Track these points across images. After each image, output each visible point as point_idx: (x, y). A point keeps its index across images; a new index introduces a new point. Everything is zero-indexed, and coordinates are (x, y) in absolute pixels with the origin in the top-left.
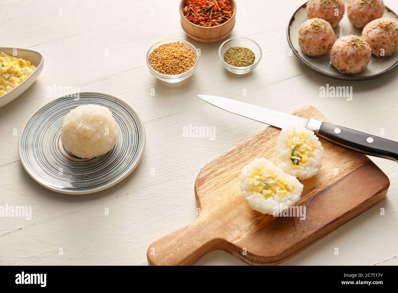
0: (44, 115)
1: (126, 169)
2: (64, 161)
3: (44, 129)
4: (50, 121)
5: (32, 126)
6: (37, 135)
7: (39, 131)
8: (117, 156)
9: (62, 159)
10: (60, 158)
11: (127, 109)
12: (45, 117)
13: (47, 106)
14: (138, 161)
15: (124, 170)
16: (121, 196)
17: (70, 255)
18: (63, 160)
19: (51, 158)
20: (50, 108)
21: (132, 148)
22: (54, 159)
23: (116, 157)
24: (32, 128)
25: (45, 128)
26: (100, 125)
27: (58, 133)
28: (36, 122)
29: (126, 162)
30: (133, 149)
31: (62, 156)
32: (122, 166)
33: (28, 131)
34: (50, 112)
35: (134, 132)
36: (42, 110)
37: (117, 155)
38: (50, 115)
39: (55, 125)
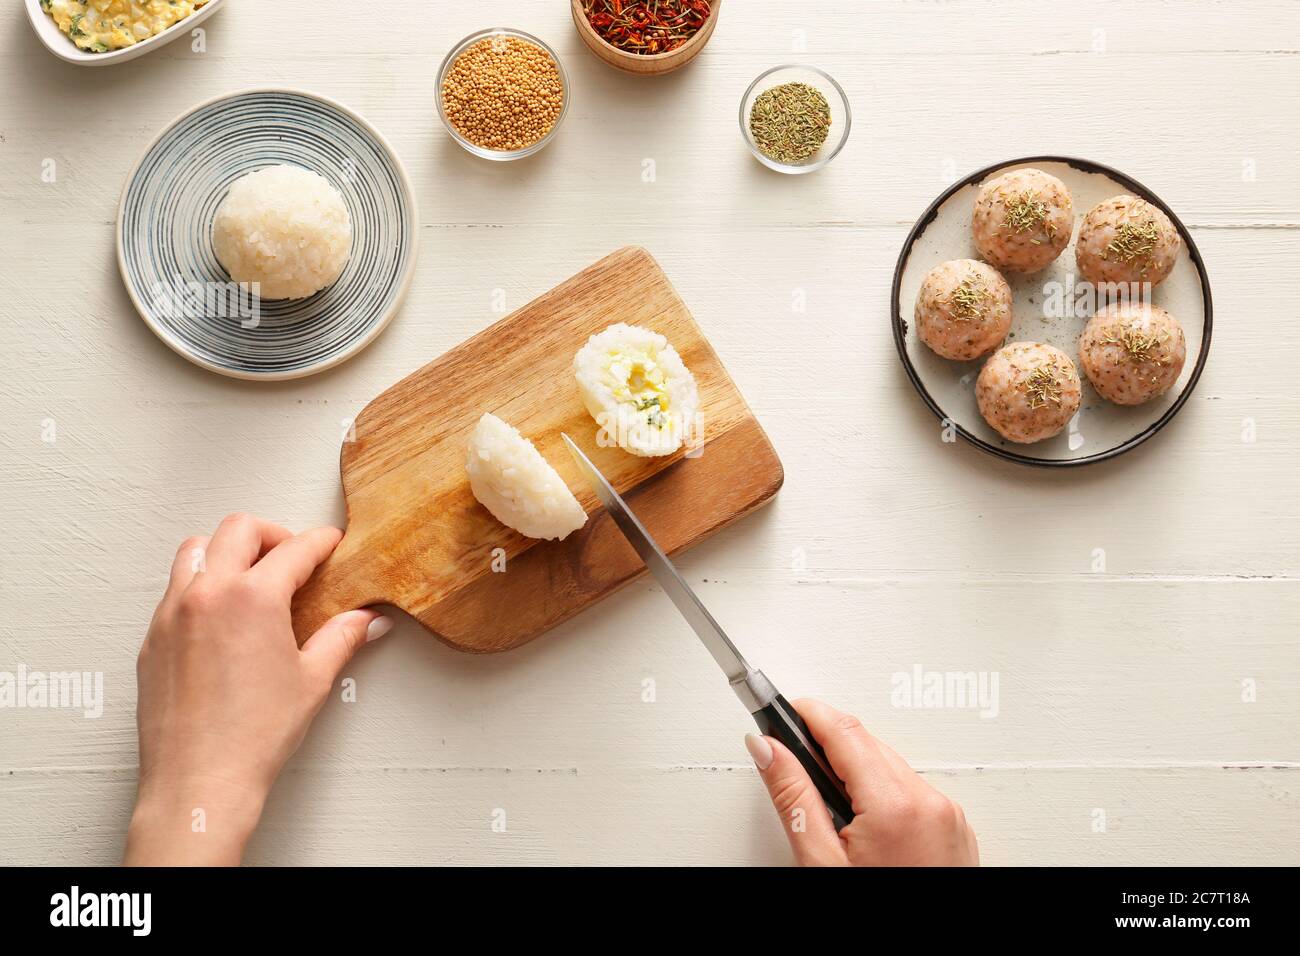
0: (205, 127)
1: (338, 346)
2: (212, 270)
3: (194, 164)
4: (213, 149)
5: (168, 150)
6: (171, 177)
7: (180, 165)
8: (331, 302)
9: (208, 263)
10: (206, 260)
11: (396, 184)
12: (205, 133)
13: (217, 105)
14: (370, 338)
15: (333, 347)
16: (309, 402)
17: (157, 506)
18: (210, 268)
19: (185, 250)
20: (223, 113)
21: (373, 294)
22: (191, 259)
23: (328, 305)
24: (165, 155)
25: (196, 162)
26: (301, 249)
27: (221, 187)
28: (179, 139)
29: (346, 328)
30: (372, 300)
31: (211, 256)
32: (334, 336)
33: (154, 160)
34: (220, 122)
35: (390, 255)
36: (202, 112)
37: (334, 300)
38: (215, 131)
39: (223, 162)
